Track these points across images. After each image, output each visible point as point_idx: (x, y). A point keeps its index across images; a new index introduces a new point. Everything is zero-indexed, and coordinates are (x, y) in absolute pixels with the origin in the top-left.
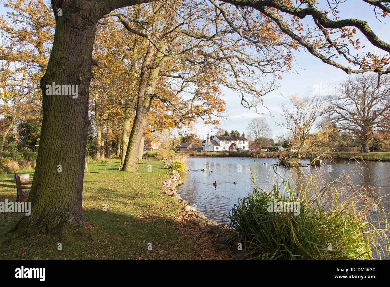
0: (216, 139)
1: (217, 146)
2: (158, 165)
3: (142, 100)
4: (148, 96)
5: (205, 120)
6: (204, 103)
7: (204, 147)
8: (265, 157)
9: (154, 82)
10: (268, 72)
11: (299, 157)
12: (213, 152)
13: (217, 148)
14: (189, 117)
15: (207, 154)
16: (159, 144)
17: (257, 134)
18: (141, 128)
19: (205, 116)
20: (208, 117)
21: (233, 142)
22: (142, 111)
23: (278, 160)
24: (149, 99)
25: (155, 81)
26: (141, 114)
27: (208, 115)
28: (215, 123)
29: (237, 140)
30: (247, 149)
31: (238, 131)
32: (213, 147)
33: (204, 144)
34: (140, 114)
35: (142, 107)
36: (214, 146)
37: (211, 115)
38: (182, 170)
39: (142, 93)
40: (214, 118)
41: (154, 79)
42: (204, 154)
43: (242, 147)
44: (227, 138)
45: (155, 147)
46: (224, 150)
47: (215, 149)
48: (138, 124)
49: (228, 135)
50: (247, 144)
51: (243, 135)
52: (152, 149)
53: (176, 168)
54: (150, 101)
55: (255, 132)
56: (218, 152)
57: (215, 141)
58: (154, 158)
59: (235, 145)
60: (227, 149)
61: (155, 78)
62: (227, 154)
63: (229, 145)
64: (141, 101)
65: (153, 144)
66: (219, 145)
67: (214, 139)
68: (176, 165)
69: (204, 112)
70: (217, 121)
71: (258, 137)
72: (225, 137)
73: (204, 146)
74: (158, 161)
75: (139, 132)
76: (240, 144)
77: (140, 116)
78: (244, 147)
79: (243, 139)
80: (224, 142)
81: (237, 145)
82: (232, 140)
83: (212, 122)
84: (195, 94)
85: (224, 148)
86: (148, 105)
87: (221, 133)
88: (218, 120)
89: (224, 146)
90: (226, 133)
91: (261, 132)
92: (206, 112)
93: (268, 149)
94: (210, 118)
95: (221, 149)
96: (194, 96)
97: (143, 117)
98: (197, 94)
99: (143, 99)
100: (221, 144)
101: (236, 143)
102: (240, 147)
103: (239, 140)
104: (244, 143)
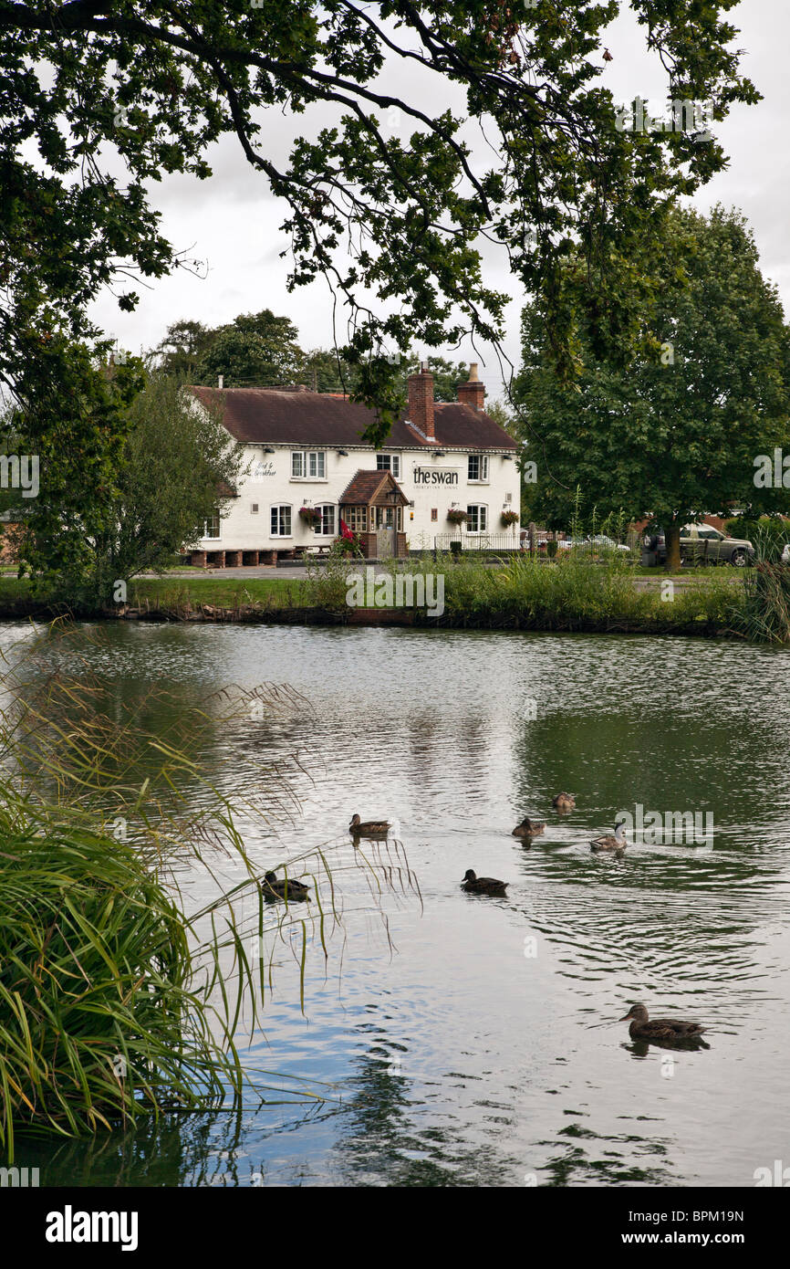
50: (503, 477)
63: (335, 491)
80: (284, 455)
101: (396, 475)
102: (434, 512)
103: (431, 439)
104: (476, 468)
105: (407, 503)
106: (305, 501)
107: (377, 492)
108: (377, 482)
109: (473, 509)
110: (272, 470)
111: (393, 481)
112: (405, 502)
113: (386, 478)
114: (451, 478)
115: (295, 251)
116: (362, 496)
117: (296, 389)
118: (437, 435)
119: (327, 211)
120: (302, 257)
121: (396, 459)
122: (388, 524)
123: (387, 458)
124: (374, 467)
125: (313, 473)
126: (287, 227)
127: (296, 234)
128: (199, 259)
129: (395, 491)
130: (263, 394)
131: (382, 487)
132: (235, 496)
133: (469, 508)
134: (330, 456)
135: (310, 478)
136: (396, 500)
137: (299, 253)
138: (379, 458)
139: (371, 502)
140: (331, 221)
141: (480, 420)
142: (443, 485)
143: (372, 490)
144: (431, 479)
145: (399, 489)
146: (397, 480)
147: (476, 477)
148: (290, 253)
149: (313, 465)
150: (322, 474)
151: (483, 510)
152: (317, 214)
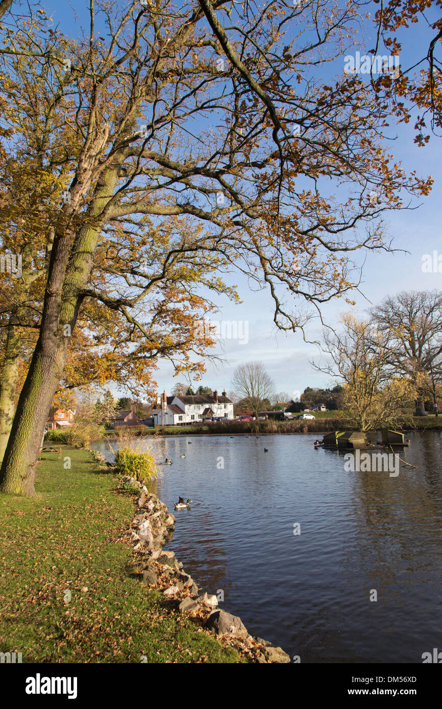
0: (177, 401)
1: (181, 415)
2: (82, 462)
3: (56, 301)
4: (71, 294)
5: (177, 363)
6: (174, 330)
7: (155, 417)
8: (277, 432)
9: (87, 262)
10: (343, 250)
11: (364, 429)
12: (173, 425)
13: (180, 418)
14: (145, 357)
15: (167, 430)
16: (72, 414)
17: (250, 389)
18: (52, 375)
19: (178, 357)
20: (183, 357)
21: (207, 406)
22: (55, 329)
23: (321, 438)
24: (74, 303)
25: (90, 261)
26: (54, 338)
27: (183, 352)
28: (194, 369)
29: (214, 403)
30: (231, 417)
31: (209, 387)
32: (172, 417)
33: (155, 411)
34: (50, 338)
35: (57, 320)
36: (175, 415)
37: (189, 353)
38: (147, 476)
39: (58, 285)
40: (194, 358)
41: (85, 255)
42: (161, 431)
43: (223, 415)
44: (197, 400)
45: (65, 421)
46: (193, 421)
47: (176, 420)
48: (43, 363)
49: (193, 394)
50: (230, 408)
51: (224, 394)
52: (58, 425)
53: (132, 470)
54: (77, 307)
55: (247, 388)
56: (182, 424)
57: (176, 405)
58: (66, 444)
59: (212, 412)
60: (197, 419)
61: (89, 252)
62: (205, 428)
63: (201, 412)
64: (55, 305)
65: (60, 415)
66: (183, 412)
67: (174, 403)
68: (132, 463)
69: (175, 347)
70: (199, 366)
71: (251, 395)
72: (190, 398)
73: (157, 415)
74: (75, 450)
75: (46, 385)
76: (219, 410)
77: (49, 344)
78: (226, 415)
79: (224, 400)
80: (193, 406)
81: (215, 410)
82: (206, 402)
83: (190, 367)
84: (156, 312)
85: (193, 417)
86: (72, 315)
87: (181, 392)
88: (202, 363)
89: (192, 413)
90: (189, 392)
91: (257, 386)
92: (179, 345)
93: (267, 416)
94: (187, 358)
95: (187, 419)
96: (154, 317)
97: (58, 347)
98: (161, 312)
99: (59, 299)
100: (186, 411)
102: (219, 414)
104: (225, 407)
111: (211, 409)
116: (206, 412)
118: (218, 401)
121: (212, 406)
131: (209, 411)
132: (185, 413)
133: (224, 413)
134: (201, 406)
150: (199, 409)
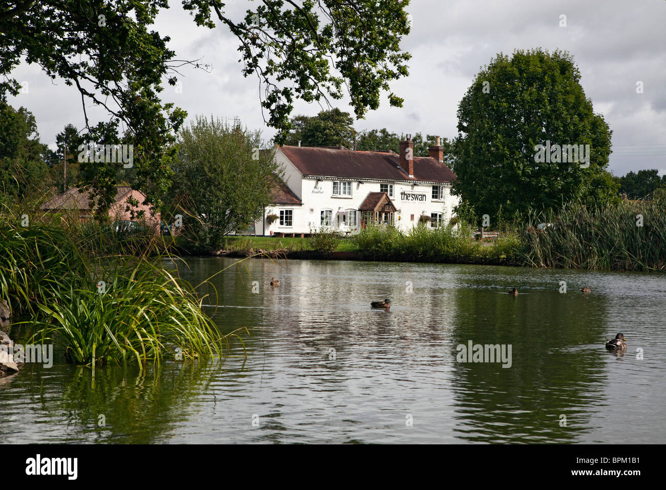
1: (288, 207)
13: (285, 218)
21: (375, 186)
29: (400, 179)
63: (357, 202)
66: (297, 200)
76: (413, 202)
79: (431, 172)
80: (328, 182)
82: (374, 175)
85: (327, 217)
89: (326, 204)
95: (306, 222)
100: (306, 195)
101: (391, 195)
102: (412, 216)
103: (411, 176)
104: (437, 192)
105: (396, 211)
106: (339, 208)
107: (379, 204)
108: (379, 199)
109: (434, 215)
110: (321, 191)
111: (389, 199)
112: (395, 210)
113: (385, 196)
114: (423, 197)
115: (244, 59)
116: (371, 206)
117: (339, 148)
118: (415, 174)
119: (258, 41)
120: (248, 62)
121: (391, 187)
122: (385, 222)
123: (386, 186)
124: (379, 191)
125: (345, 193)
126: (241, 49)
127: (244, 52)
128: (208, 64)
129: (389, 203)
130: (319, 150)
131: (382, 201)
132: (301, 205)
133: (432, 215)
134: (354, 185)
135: (342, 195)
136: (389, 208)
137: (246, 61)
138: (382, 186)
139: (376, 209)
140: (259, 46)
141: (441, 167)
142: (417, 202)
143: (377, 203)
144: (411, 198)
145: (391, 203)
146: (391, 198)
147: (436, 198)
148: (242, 60)
149: (345, 188)
150: (350, 193)
151: (440, 216)
152: (254, 43)
